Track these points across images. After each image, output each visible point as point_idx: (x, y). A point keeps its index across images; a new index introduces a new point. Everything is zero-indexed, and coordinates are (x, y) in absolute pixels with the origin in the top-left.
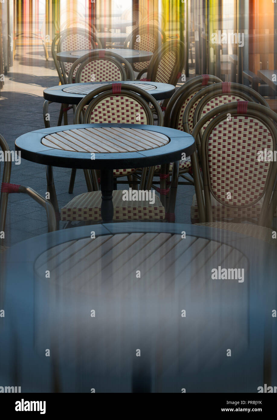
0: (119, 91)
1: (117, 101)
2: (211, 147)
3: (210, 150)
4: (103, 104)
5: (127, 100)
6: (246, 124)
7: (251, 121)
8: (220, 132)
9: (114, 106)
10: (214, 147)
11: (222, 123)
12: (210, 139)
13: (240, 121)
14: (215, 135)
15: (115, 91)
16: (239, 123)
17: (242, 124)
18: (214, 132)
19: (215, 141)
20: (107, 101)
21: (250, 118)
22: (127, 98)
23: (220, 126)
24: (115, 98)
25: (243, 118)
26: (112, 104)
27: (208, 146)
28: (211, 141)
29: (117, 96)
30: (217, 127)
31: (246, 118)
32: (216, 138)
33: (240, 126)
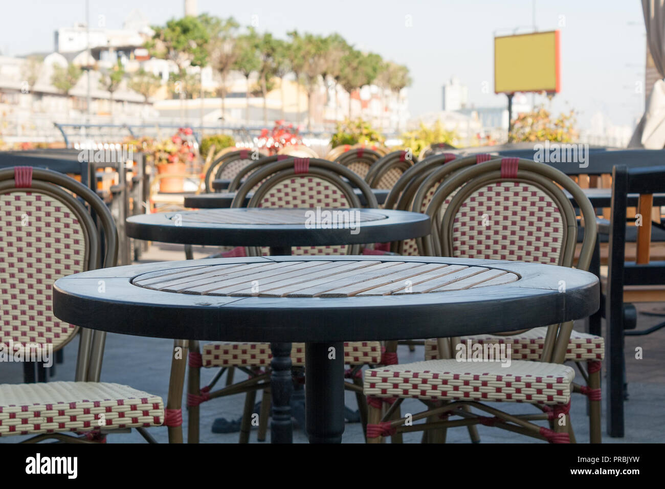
0: (305, 169)
1: (303, 185)
2: (458, 234)
3: (456, 239)
4: (279, 191)
5: (318, 184)
6: (516, 194)
7: (525, 189)
8: (473, 209)
9: (298, 194)
10: (464, 234)
11: (475, 194)
12: (456, 220)
13: (507, 189)
14: (464, 214)
15: (299, 169)
16: (504, 194)
17: (510, 194)
18: (462, 209)
19: (464, 224)
20: (286, 186)
21: (522, 185)
22: (318, 180)
23: (473, 200)
24: (299, 181)
25: (511, 185)
26: (294, 190)
27: (452, 233)
28: (458, 225)
29: (302, 177)
30: (468, 201)
31: (517, 183)
32: (467, 219)
33: (507, 199)
